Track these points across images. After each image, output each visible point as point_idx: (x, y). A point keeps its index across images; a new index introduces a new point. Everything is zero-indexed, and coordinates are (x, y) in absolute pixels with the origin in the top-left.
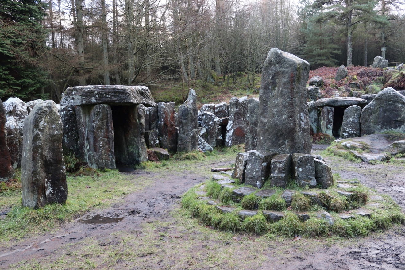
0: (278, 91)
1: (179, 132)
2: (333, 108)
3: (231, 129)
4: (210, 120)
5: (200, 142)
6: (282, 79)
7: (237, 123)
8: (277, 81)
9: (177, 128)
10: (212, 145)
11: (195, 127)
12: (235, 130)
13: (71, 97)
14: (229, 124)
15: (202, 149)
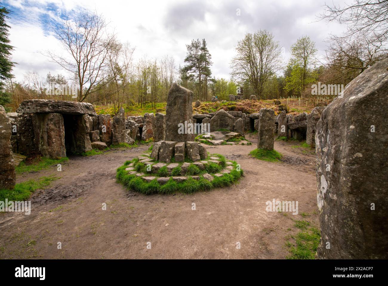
0: (177, 107)
1: (113, 132)
2: (196, 120)
3: (145, 130)
4: (133, 125)
5: (127, 138)
6: (180, 100)
7: (148, 127)
8: (177, 101)
9: (112, 130)
10: (134, 139)
11: (124, 129)
12: (147, 131)
13: (27, 106)
14: (143, 128)
15: (128, 141)
